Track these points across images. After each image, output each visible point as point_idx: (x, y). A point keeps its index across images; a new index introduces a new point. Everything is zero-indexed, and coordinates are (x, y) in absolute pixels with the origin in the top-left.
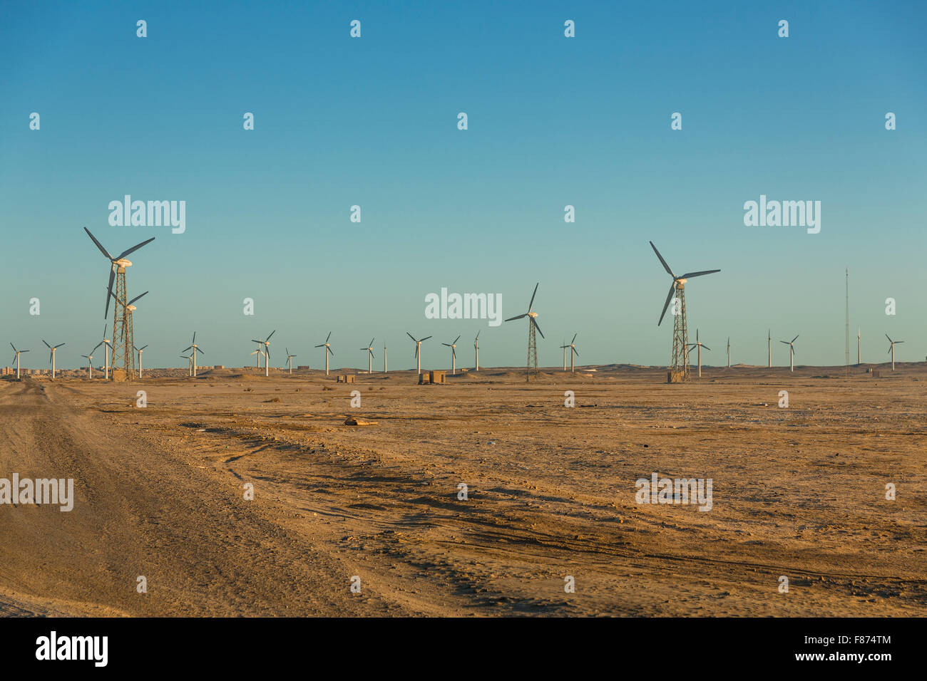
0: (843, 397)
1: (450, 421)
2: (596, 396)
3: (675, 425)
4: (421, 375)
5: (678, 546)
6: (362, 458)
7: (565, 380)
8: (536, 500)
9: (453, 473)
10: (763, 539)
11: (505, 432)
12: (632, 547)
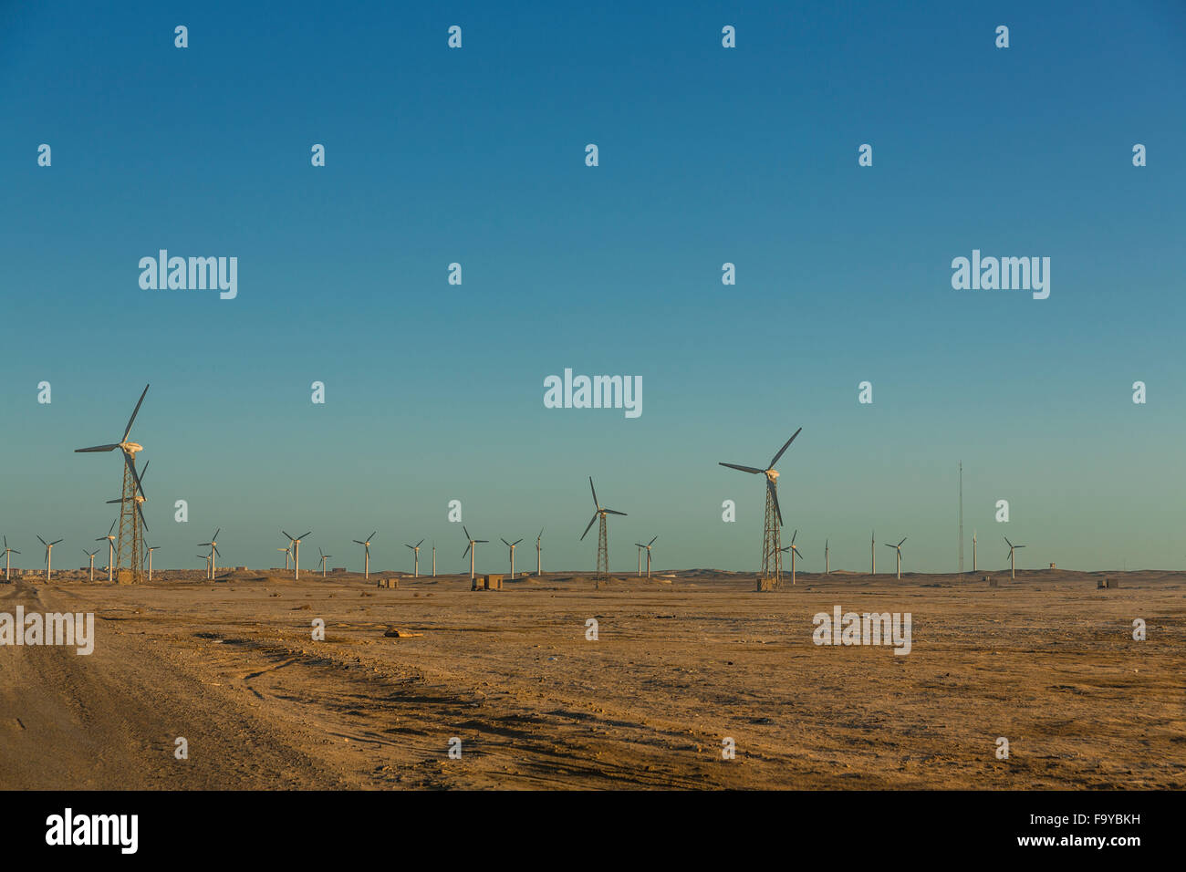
0: (954, 609)
1: (508, 633)
2: (675, 606)
3: (764, 639)
4: (475, 579)
5: (764, 779)
6: (403, 675)
7: (641, 587)
8: (602, 724)
9: (507, 693)
10: (861, 771)
11: (568, 646)
12: (711, 781)
